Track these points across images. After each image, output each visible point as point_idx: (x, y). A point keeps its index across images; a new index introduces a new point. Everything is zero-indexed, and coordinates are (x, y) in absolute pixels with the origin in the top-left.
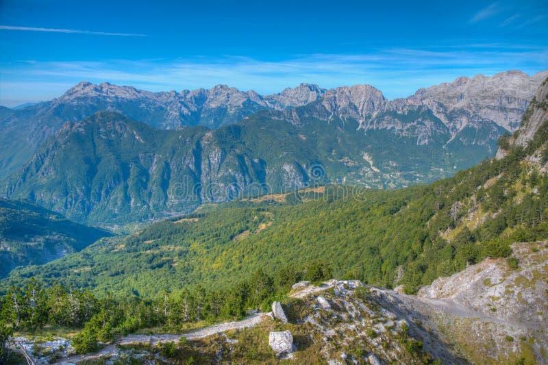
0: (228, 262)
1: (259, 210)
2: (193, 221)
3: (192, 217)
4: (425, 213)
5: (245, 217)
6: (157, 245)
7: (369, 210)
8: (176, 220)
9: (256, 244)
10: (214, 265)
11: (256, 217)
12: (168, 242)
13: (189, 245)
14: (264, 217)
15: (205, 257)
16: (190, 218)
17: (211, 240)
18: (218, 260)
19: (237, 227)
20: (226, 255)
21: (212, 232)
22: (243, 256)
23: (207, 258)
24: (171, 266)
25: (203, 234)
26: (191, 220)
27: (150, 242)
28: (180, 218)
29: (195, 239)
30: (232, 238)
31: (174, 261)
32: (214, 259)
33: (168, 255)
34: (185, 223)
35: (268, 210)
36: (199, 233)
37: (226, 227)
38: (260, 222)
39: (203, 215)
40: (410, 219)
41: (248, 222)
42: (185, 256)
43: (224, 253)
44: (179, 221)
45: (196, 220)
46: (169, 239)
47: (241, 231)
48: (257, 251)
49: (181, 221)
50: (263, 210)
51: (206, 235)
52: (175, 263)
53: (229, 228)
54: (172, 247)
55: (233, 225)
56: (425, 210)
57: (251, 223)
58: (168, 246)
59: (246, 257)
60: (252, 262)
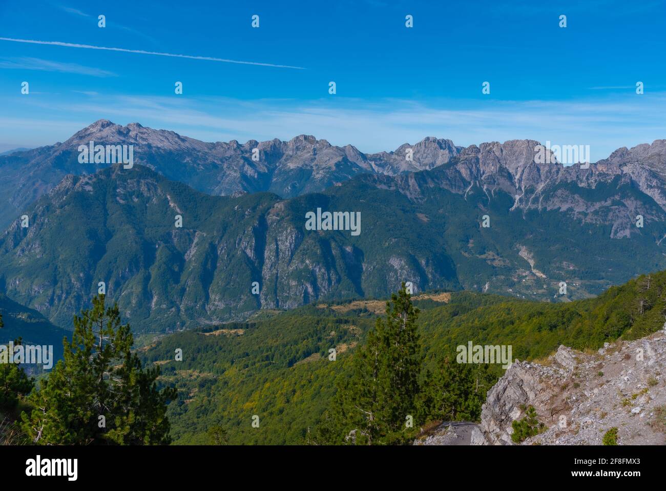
0: (268, 400)
1: (339, 321)
2: (235, 333)
3: (235, 326)
5: (316, 332)
6: (173, 369)
8: (211, 330)
9: (317, 372)
10: (247, 404)
11: (333, 333)
12: (190, 365)
13: (223, 371)
14: (345, 332)
15: (236, 391)
16: (231, 329)
17: (257, 365)
18: (256, 396)
19: (302, 346)
20: (269, 388)
21: (262, 352)
22: (294, 391)
23: (240, 392)
24: (183, 403)
25: (247, 355)
26: (233, 331)
27: (163, 362)
28: (217, 328)
29: (232, 362)
30: (291, 364)
31: (192, 395)
32: (250, 395)
33: (185, 385)
34: (223, 336)
35: (354, 323)
36: (241, 352)
37: (285, 346)
38: (338, 341)
39: (253, 325)
41: (320, 339)
42: (209, 388)
43: (267, 385)
44: (214, 333)
45: (241, 332)
46: (193, 359)
47: (307, 354)
48: (316, 385)
49: (217, 333)
50: (346, 322)
51: (251, 356)
52: (191, 398)
53: (289, 347)
54: (196, 374)
55: (296, 342)
57: (324, 341)
58: (190, 371)
59: (297, 394)
60: (302, 402)
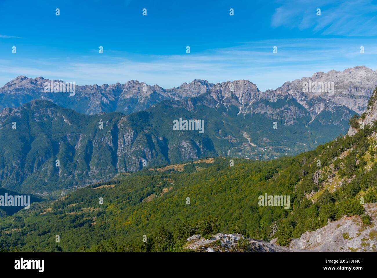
0: (137, 220)
1: (163, 177)
2: (110, 187)
3: (109, 183)
4: (293, 178)
5: (152, 183)
6: (80, 208)
7: (248, 176)
8: (96, 186)
9: (160, 204)
10: (127, 222)
11: (160, 183)
12: (89, 205)
13: (107, 207)
14: (166, 182)
15: (119, 217)
16: (107, 185)
17: (124, 202)
18: (130, 218)
19: (146, 191)
20: (136, 214)
21: (126, 195)
22: (150, 215)
23: (121, 217)
24: (91, 225)
25: (118, 198)
26: (109, 186)
27: (74, 205)
28: (100, 185)
29: (111, 202)
30: (141, 200)
31: (94, 220)
32: (126, 218)
33: (89, 216)
34: (104, 189)
35: (170, 177)
36: (115, 196)
37: (137, 191)
38: (163, 187)
39: (119, 182)
40: (281, 184)
41: (154, 187)
42: (102, 216)
43: (135, 212)
44: (98, 187)
45: (113, 186)
46: (90, 202)
47: (149, 195)
48: (161, 211)
49: (100, 187)
50: (166, 177)
51: (120, 198)
52: (94, 222)
53: (139, 192)
54: (92, 209)
55: (142, 189)
56: (293, 176)
57: (156, 188)
58: (89, 208)
59: (152, 215)
60: (157, 220)
